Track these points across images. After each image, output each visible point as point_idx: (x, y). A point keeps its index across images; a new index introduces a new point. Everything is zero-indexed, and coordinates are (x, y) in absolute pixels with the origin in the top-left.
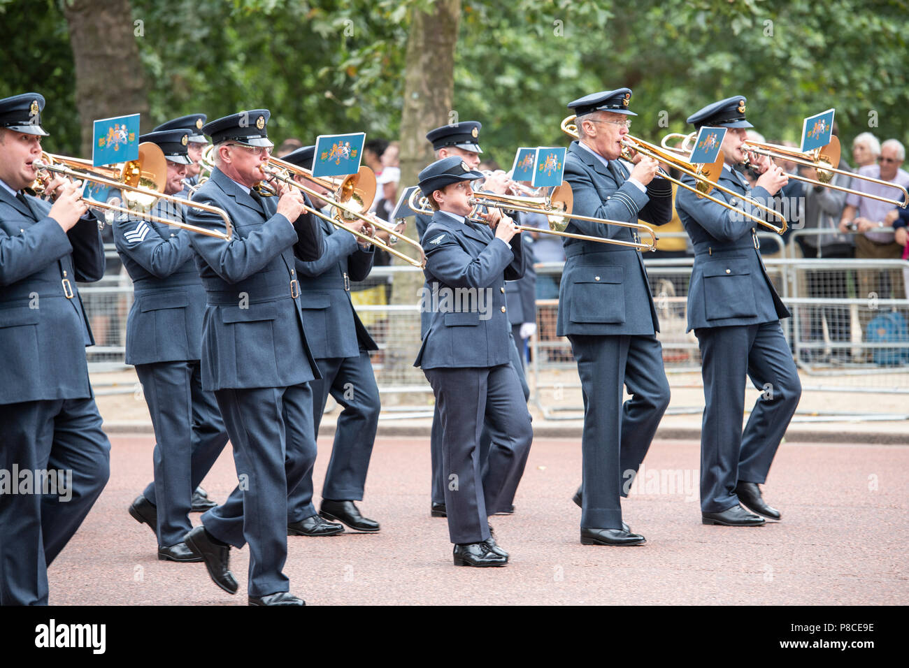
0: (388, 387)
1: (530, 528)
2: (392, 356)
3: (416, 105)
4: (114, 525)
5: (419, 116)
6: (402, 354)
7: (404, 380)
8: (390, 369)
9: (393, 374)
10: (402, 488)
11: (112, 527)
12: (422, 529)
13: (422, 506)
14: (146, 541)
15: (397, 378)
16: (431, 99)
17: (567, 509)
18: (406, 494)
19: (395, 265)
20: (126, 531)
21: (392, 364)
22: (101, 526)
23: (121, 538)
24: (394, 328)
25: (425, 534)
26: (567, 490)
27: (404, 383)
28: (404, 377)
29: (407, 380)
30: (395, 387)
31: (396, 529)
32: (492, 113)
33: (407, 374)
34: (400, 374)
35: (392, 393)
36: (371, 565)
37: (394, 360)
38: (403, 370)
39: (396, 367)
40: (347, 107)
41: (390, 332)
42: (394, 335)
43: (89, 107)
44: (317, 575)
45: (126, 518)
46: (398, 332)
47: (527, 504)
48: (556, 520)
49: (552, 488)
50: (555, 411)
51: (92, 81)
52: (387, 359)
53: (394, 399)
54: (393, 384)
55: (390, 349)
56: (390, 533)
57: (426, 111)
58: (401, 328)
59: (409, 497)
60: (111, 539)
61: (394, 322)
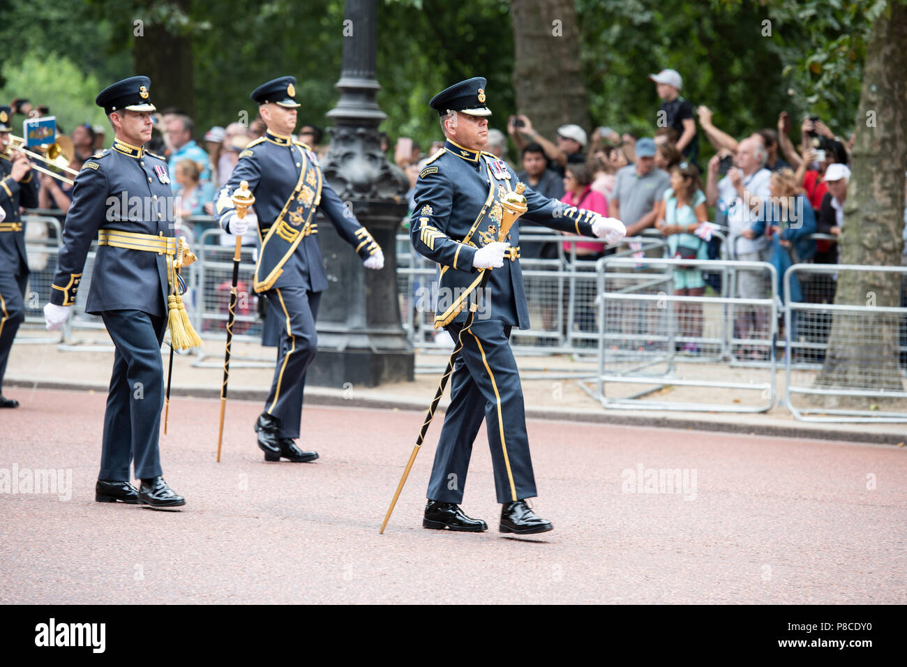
0: (828, 389)
2: (833, 357)
3: (874, 98)
6: (846, 355)
7: (845, 383)
8: (830, 371)
9: (834, 376)
13: (887, 518)
15: (838, 380)
16: (890, 92)
19: (842, 263)
21: (833, 366)
24: (838, 329)
27: (845, 386)
28: (846, 380)
29: (849, 383)
30: (834, 389)
33: (850, 376)
34: (841, 376)
35: (831, 396)
36: (846, 579)
37: (834, 362)
38: (846, 372)
39: (837, 368)
41: (833, 332)
42: (837, 336)
43: (526, 88)
44: (790, 584)
46: (841, 332)
51: (531, 62)
52: (827, 360)
53: (834, 402)
54: (833, 387)
55: (832, 349)
57: (885, 105)
58: (844, 329)
61: (839, 322)
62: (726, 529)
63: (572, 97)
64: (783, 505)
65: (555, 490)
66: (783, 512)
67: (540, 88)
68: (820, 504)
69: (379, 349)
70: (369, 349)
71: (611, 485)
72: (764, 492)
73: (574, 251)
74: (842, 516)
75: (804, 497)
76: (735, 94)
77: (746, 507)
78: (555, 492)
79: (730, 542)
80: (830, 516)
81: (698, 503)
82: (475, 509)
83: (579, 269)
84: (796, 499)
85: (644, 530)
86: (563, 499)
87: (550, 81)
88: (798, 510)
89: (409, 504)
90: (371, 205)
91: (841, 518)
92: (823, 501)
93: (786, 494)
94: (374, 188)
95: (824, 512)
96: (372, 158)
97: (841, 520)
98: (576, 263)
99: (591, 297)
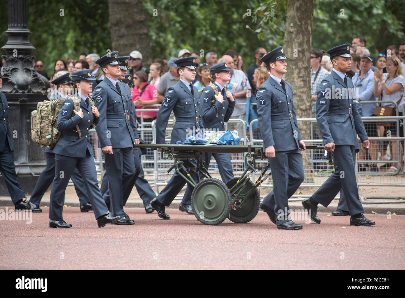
1: (353, 263)
3: (292, 30)
4: (126, 257)
5: (294, 36)
10: (282, 240)
11: (125, 258)
12: (293, 263)
13: (292, 250)
14: (143, 266)
16: (301, 26)
17: (374, 253)
18: (284, 243)
20: (133, 260)
22: (119, 258)
23: (130, 264)
25: (294, 265)
26: (374, 243)
31: (278, 262)
32: (334, 34)
40: (257, 33)
43: (116, 30)
45: (133, 253)
47: (351, 250)
48: (367, 259)
49: (365, 241)
50: (368, 198)
51: (118, 16)
56: (275, 264)
57: (298, 33)
59: (285, 245)
60: (125, 265)
62: (207, 260)
63: (141, 35)
64: (240, 245)
65: (121, 244)
66: (239, 249)
67: (123, 31)
68: (259, 244)
69: (36, 174)
70: (31, 174)
71: (151, 240)
72: (231, 240)
73: (142, 117)
74: (269, 249)
75: (252, 241)
76: (235, 30)
77: (221, 247)
78: (120, 245)
79: (208, 266)
80: (263, 250)
81: (196, 247)
82: (75, 257)
83: (145, 127)
84: (248, 242)
85: (164, 263)
86: (124, 249)
87: (128, 27)
88: (247, 248)
89: (39, 256)
90: (28, 96)
91: (269, 251)
92: (261, 242)
93: (243, 240)
94: (30, 87)
95: (261, 248)
96: (28, 71)
97: (269, 252)
98: (144, 123)
99: (150, 141)
